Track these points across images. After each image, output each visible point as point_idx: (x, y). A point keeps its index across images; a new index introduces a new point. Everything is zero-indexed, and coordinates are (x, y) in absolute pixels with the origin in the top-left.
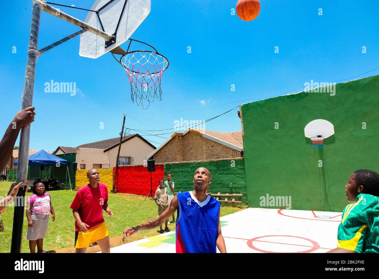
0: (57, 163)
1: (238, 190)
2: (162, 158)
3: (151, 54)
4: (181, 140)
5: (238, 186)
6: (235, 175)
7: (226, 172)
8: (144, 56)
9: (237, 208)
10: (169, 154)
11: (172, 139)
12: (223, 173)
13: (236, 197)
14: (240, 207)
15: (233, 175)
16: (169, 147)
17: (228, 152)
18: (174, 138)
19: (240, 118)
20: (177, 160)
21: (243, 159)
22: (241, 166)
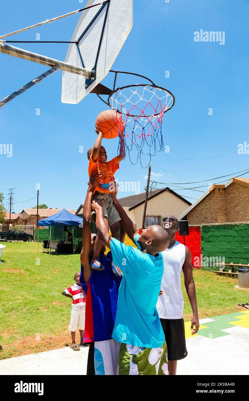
0: (80, 223)
2: (198, 217)
3: (145, 88)
4: (223, 193)
8: (135, 93)
10: (207, 212)
11: (210, 193)
16: (206, 204)
18: (212, 192)
20: (219, 220)
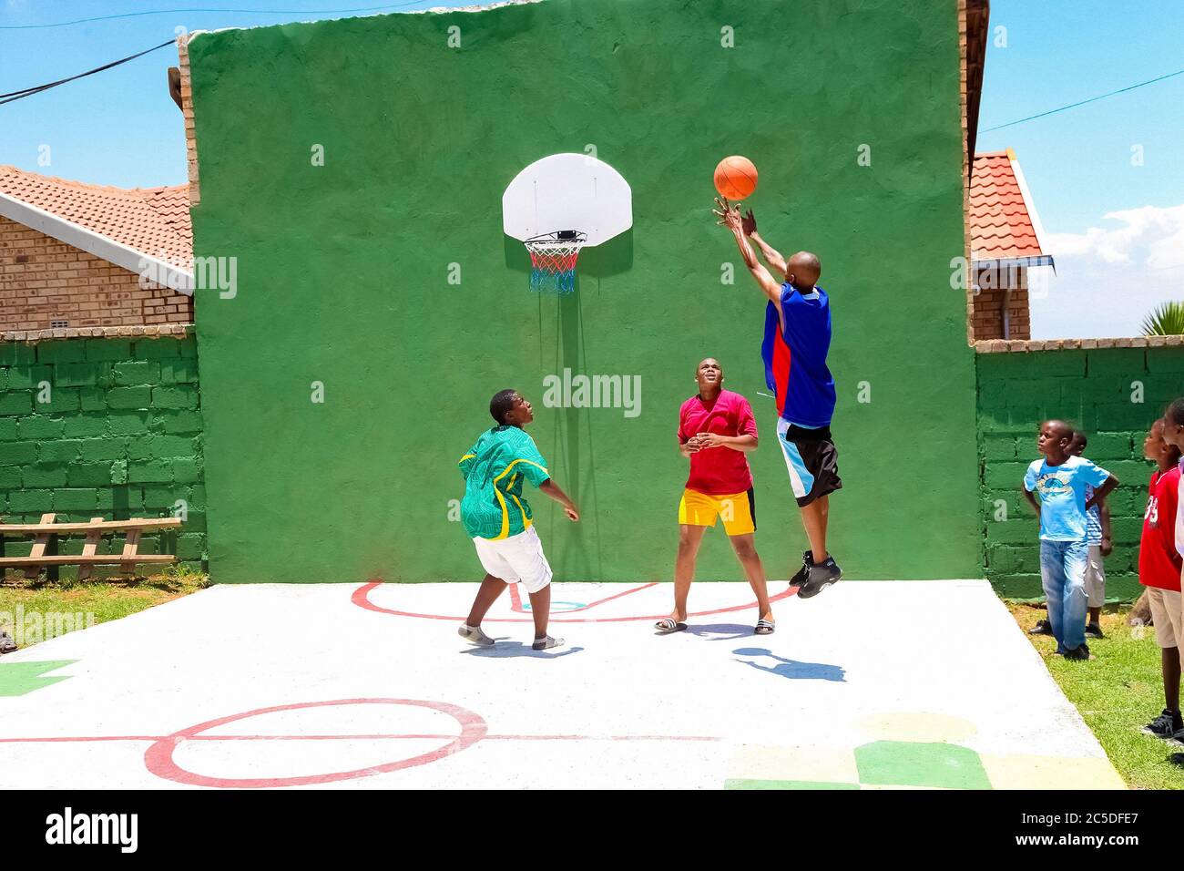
1: (155, 498)
5: (160, 478)
6: (143, 416)
7: (90, 403)
9: (150, 593)
12: (74, 407)
13: (145, 535)
14: (163, 587)
15: (134, 419)
17: (114, 297)
19: (179, 101)
21: (192, 335)
22: (175, 370)
